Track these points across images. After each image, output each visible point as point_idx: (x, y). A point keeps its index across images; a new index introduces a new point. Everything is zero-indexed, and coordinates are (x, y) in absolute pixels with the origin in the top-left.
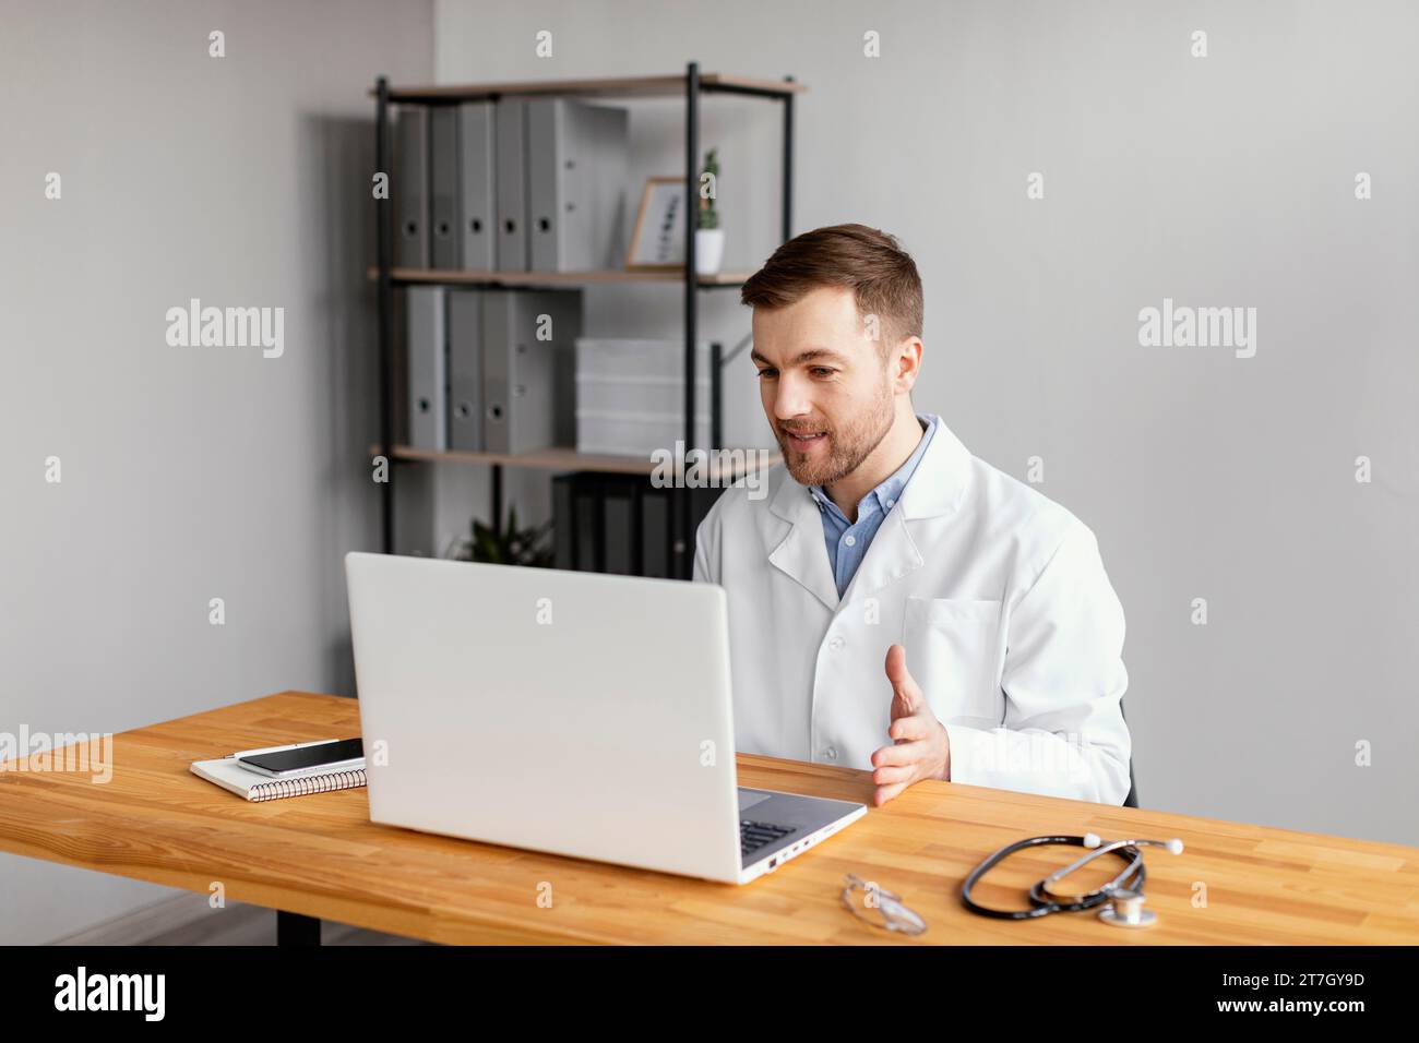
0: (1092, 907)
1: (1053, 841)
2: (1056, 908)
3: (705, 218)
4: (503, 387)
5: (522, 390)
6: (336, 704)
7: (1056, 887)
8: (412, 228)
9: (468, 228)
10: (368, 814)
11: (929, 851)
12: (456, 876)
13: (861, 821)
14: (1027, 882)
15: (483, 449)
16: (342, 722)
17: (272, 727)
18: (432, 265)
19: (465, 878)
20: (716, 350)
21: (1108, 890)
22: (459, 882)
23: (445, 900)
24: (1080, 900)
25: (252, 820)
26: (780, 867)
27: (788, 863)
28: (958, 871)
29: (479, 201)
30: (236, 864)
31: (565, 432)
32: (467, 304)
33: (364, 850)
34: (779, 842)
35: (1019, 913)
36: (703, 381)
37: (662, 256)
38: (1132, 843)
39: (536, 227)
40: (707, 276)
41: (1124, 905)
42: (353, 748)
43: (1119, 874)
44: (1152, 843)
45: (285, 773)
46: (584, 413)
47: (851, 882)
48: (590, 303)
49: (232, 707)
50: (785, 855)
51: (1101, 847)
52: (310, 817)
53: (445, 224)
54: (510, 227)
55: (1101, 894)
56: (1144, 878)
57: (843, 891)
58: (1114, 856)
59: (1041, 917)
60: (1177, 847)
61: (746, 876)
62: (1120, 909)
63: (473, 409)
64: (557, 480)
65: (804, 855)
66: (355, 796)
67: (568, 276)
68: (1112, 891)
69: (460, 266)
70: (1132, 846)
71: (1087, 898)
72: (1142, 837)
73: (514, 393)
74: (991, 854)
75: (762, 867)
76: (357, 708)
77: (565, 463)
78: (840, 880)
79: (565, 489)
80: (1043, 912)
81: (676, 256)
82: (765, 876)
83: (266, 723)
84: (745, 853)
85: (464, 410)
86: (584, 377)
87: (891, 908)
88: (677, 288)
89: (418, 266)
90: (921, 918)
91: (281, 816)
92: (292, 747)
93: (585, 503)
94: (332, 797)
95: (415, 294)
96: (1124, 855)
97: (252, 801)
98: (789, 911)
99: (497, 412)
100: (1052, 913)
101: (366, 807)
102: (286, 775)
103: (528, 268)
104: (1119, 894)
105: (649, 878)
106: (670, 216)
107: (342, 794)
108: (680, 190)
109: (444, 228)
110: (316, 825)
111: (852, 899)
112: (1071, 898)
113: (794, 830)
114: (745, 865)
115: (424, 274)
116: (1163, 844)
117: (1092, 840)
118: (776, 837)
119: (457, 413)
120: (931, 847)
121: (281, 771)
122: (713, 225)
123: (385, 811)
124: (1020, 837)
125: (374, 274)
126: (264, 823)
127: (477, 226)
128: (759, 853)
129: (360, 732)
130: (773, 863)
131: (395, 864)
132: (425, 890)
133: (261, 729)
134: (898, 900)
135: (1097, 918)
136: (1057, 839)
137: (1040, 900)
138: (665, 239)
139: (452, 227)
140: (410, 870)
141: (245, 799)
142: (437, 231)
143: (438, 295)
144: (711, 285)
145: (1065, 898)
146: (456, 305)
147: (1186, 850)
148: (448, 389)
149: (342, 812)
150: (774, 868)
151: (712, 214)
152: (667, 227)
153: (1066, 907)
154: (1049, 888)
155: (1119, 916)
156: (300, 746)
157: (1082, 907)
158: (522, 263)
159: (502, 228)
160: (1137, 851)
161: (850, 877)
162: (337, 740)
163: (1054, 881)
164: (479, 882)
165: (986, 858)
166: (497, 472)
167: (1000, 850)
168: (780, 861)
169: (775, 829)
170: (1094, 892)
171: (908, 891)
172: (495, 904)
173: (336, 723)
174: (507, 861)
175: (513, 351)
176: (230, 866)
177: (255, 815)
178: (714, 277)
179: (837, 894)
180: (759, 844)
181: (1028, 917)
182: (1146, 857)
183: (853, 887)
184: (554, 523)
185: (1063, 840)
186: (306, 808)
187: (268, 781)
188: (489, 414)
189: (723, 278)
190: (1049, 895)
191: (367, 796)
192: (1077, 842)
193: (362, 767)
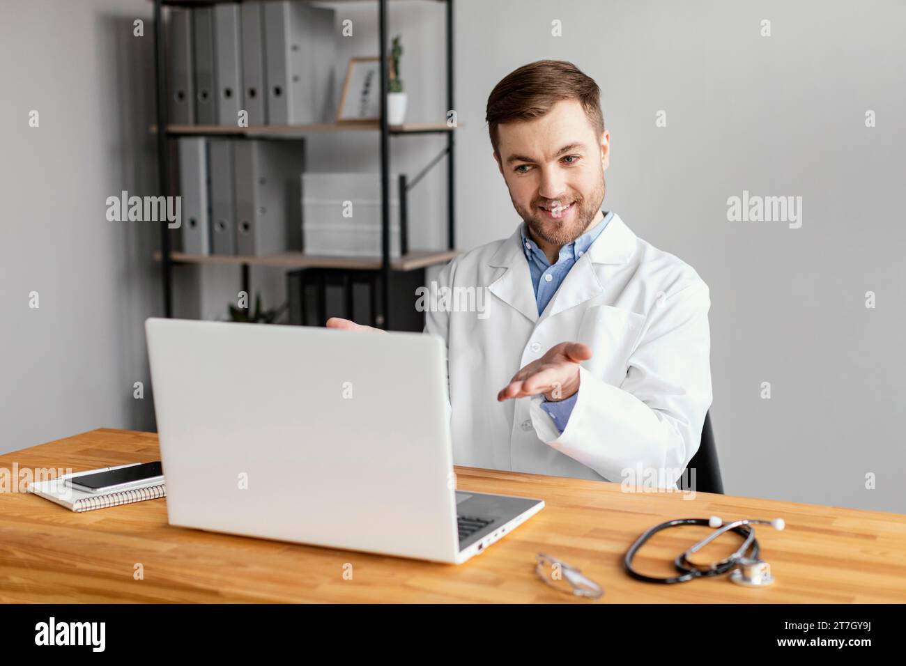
0: (725, 571)
1: (686, 523)
2: (698, 574)
3: (393, 85)
4: (250, 208)
5: (263, 210)
6: (137, 437)
7: (696, 558)
8: (181, 96)
9: (222, 94)
10: (167, 519)
11: (595, 533)
12: (238, 565)
13: (541, 512)
14: (672, 554)
15: (237, 253)
16: (142, 450)
17: (90, 455)
18: (197, 122)
19: (245, 566)
20: (402, 179)
21: (735, 559)
22: (240, 569)
23: (230, 584)
24: (714, 567)
25: (77, 526)
26: (486, 549)
27: (491, 546)
28: (618, 548)
29: (230, 75)
30: (65, 561)
31: (295, 240)
32: (222, 149)
33: (165, 546)
34: (484, 530)
35: (671, 579)
36: (394, 202)
37: (363, 113)
38: (746, 522)
39: (271, 93)
40: (395, 126)
41: (749, 570)
42: (154, 469)
43: (739, 547)
44: (761, 522)
45: (102, 489)
46: (309, 226)
47: (541, 559)
48: (310, 148)
49: (59, 441)
50: (489, 540)
51: (722, 526)
52: (123, 522)
53: (205, 91)
54: (253, 93)
55: (729, 563)
56: (758, 549)
57: (535, 566)
58: (733, 533)
59: (687, 581)
60: (780, 524)
61: (461, 557)
62: (747, 573)
63: (228, 224)
64: (291, 274)
65: (502, 540)
66: (156, 505)
67: (295, 128)
68: (739, 559)
69: (217, 122)
70: (746, 525)
71: (720, 566)
72: (753, 518)
73: (258, 212)
74: (641, 535)
75: (472, 550)
76: (157, 440)
77: (295, 262)
78: (533, 558)
79: (296, 280)
80: (688, 577)
81: (373, 112)
82: (475, 557)
83: (85, 452)
84: (460, 540)
85: (222, 226)
86: (308, 200)
87: (575, 578)
88: (375, 134)
89: (186, 123)
90: (597, 583)
91: (100, 522)
92: (106, 470)
93: (311, 291)
94: (139, 507)
95: (185, 144)
96: (741, 532)
97: (76, 512)
98: (496, 583)
99: (246, 227)
100: (695, 577)
101: (165, 514)
102: (102, 491)
103: (267, 123)
104: (744, 561)
105: (386, 561)
106: (367, 85)
107: (146, 505)
108: (375, 66)
109: (205, 95)
110: (128, 528)
111: (543, 571)
112: (708, 566)
113: (493, 521)
114: (462, 548)
115: (191, 128)
116: (769, 523)
117: (715, 521)
118: (481, 527)
119: (217, 228)
120: (596, 530)
121: (99, 488)
122: (399, 90)
123: (180, 515)
124: (661, 521)
125: (154, 129)
126: (86, 528)
127: (228, 93)
128: (469, 539)
129: (159, 457)
130: (480, 547)
131: (190, 556)
132: (215, 576)
133: (81, 457)
134: (578, 571)
135: (729, 580)
136: (689, 522)
137: (683, 568)
138: (364, 101)
139: (211, 95)
140: (201, 561)
141: (71, 511)
142: (200, 97)
143: (201, 143)
144: (399, 132)
145: (702, 566)
146: (214, 150)
147: (788, 526)
148: (210, 211)
149: (148, 518)
150: (482, 551)
151: (398, 82)
152: (365, 93)
153: (704, 573)
154: (690, 558)
155: (746, 578)
156: (111, 469)
157: (717, 573)
158: (262, 120)
159: (247, 95)
160: (750, 528)
161: (541, 555)
162: (140, 464)
163: (692, 553)
164: (255, 569)
165: (639, 537)
166: (245, 269)
167: (648, 531)
168: (485, 545)
169: (478, 520)
170: (725, 561)
171: (584, 564)
172: (270, 586)
173: (139, 451)
174: (277, 551)
175: (256, 184)
176: (62, 563)
177: (79, 522)
178: (401, 126)
179: (531, 569)
180: (468, 532)
181: (677, 581)
182: (757, 533)
183: (542, 563)
184: (289, 305)
185: (693, 522)
186: (116, 516)
187: (88, 495)
188: (240, 228)
189: (408, 127)
190: (690, 564)
191: (166, 505)
192: (704, 523)
193: (161, 482)
